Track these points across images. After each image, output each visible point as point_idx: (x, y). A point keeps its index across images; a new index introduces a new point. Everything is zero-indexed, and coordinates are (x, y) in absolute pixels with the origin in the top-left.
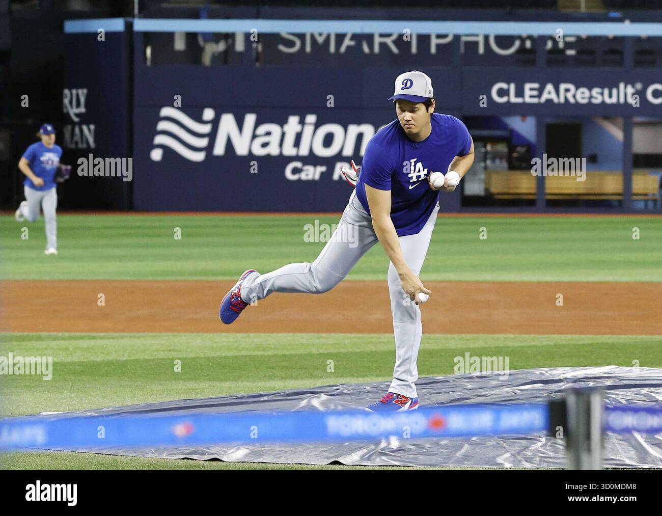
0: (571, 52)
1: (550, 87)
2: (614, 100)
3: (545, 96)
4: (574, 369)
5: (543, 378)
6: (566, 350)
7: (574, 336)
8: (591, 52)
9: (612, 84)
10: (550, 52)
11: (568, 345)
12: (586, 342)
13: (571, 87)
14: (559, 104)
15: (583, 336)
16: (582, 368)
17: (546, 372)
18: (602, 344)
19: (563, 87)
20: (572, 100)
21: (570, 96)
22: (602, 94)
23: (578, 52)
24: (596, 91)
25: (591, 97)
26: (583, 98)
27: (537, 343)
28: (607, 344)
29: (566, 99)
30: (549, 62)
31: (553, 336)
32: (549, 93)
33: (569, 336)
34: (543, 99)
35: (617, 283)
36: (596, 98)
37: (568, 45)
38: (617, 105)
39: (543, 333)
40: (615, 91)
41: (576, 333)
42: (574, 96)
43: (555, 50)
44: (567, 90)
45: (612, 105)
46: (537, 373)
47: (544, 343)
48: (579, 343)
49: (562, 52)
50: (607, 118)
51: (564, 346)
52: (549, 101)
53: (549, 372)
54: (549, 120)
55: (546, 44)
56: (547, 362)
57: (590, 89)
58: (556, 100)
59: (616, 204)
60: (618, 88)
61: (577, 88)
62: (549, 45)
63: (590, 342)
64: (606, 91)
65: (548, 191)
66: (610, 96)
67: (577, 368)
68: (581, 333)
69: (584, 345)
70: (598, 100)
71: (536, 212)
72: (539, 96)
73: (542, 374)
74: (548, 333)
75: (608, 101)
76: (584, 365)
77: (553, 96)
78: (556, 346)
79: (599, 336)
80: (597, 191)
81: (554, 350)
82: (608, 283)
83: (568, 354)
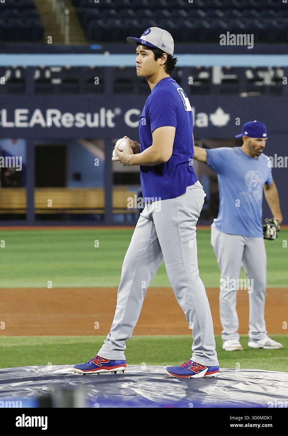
0: (57, 81)
1: (38, 113)
2: (96, 124)
3: (34, 121)
4: (61, 366)
5: (34, 375)
6: (54, 350)
7: (62, 337)
8: (75, 81)
9: (93, 110)
10: (38, 81)
11: (56, 345)
12: (72, 342)
13: (57, 112)
14: (46, 128)
15: (69, 337)
16: (68, 365)
17: (36, 369)
18: (86, 343)
19: (50, 112)
20: (58, 124)
21: (56, 120)
22: (85, 119)
23: (64, 81)
24: (79, 116)
25: (75, 121)
26: (68, 122)
27: (28, 343)
28: (90, 344)
29: (53, 123)
30: (38, 91)
31: (42, 337)
32: (38, 118)
33: (56, 337)
34: (32, 123)
35: (99, 289)
36: (80, 122)
37: (54, 75)
38: (99, 128)
39: (34, 335)
40: (96, 116)
41: (63, 334)
42: (60, 121)
43: (43, 79)
44: (53, 116)
45: (94, 129)
46: (28, 370)
47: (34, 344)
48: (66, 343)
49: (49, 81)
50: (90, 140)
51: (53, 346)
52: (38, 126)
53: (39, 370)
54: (37, 143)
55: (34, 74)
56: (37, 361)
57: (74, 114)
58: (43, 124)
59: (98, 217)
60: (99, 112)
61: (62, 113)
62: (37, 75)
63: (76, 342)
64: (89, 116)
65: (37, 206)
66: (92, 120)
67: (64, 366)
68: (69, 334)
69: (71, 345)
70: (81, 124)
71: (27, 225)
72: (28, 121)
73: (32, 371)
74: (38, 335)
75: (90, 124)
76: (70, 363)
77: (41, 121)
78: (45, 346)
79: (83, 337)
80: (81, 206)
81: (43, 349)
82: (90, 289)
83: (55, 353)
